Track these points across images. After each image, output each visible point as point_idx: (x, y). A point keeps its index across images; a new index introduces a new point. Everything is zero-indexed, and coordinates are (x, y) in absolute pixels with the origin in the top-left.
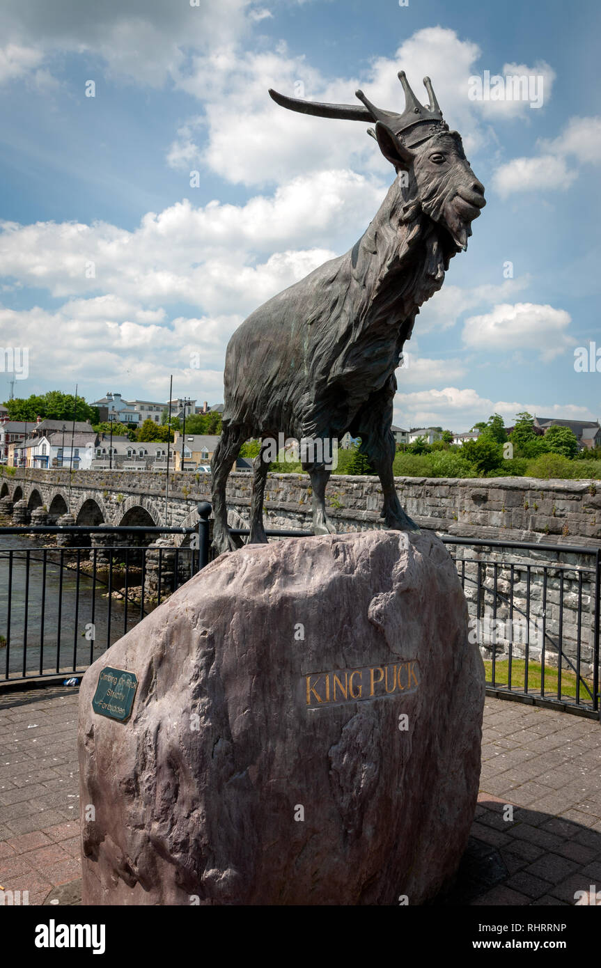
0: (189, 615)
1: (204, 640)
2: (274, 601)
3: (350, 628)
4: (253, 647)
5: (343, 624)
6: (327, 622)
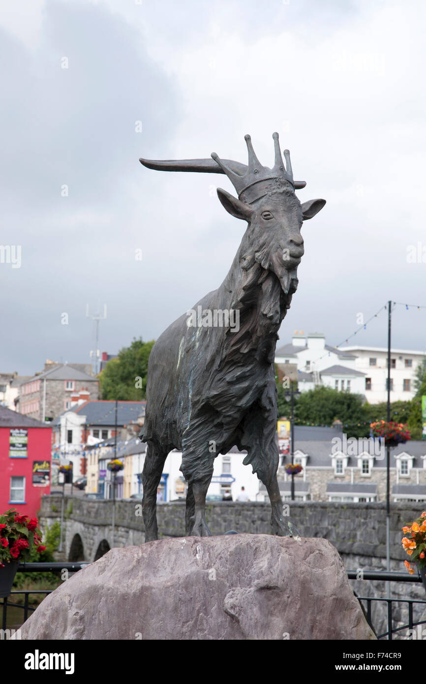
0: (66, 600)
1: (76, 620)
2: (135, 589)
3: (205, 617)
4: (116, 626)
5: (199, 612)
6: (184, 609)
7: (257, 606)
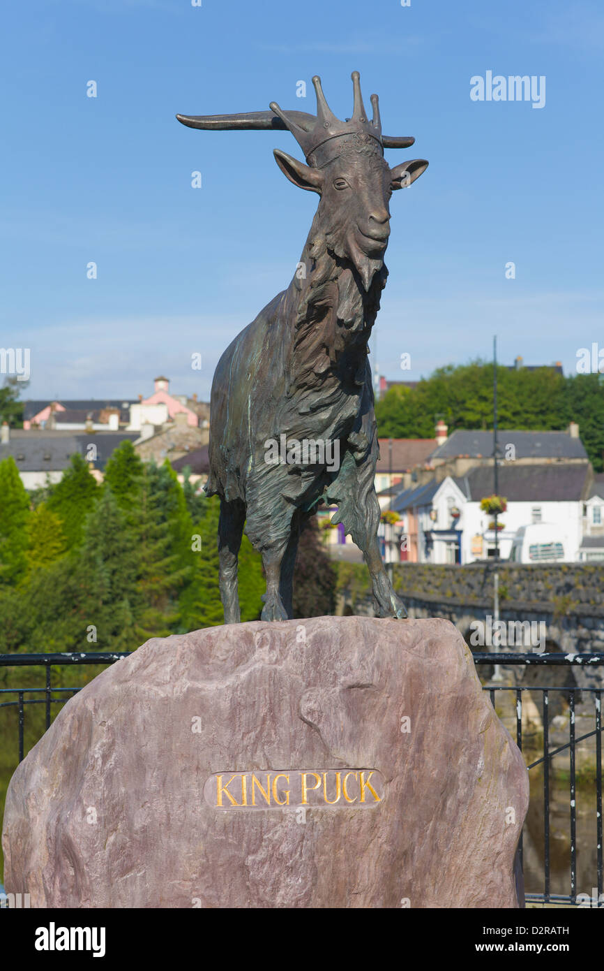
0: (91, 705)
1: (103, 731)
2: (179, 692)
3: (274, 726)
5: (264, 720)
6: (244, 716)
7: (344, 711)
